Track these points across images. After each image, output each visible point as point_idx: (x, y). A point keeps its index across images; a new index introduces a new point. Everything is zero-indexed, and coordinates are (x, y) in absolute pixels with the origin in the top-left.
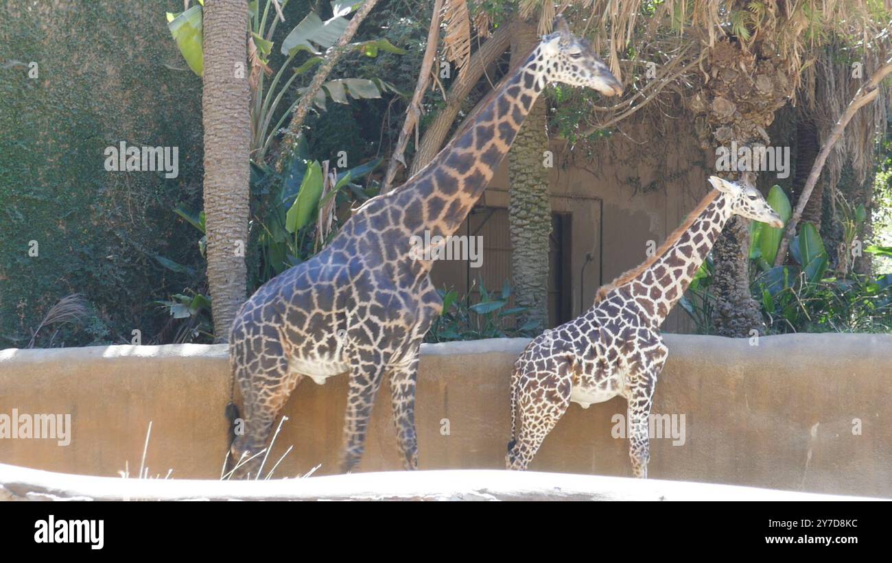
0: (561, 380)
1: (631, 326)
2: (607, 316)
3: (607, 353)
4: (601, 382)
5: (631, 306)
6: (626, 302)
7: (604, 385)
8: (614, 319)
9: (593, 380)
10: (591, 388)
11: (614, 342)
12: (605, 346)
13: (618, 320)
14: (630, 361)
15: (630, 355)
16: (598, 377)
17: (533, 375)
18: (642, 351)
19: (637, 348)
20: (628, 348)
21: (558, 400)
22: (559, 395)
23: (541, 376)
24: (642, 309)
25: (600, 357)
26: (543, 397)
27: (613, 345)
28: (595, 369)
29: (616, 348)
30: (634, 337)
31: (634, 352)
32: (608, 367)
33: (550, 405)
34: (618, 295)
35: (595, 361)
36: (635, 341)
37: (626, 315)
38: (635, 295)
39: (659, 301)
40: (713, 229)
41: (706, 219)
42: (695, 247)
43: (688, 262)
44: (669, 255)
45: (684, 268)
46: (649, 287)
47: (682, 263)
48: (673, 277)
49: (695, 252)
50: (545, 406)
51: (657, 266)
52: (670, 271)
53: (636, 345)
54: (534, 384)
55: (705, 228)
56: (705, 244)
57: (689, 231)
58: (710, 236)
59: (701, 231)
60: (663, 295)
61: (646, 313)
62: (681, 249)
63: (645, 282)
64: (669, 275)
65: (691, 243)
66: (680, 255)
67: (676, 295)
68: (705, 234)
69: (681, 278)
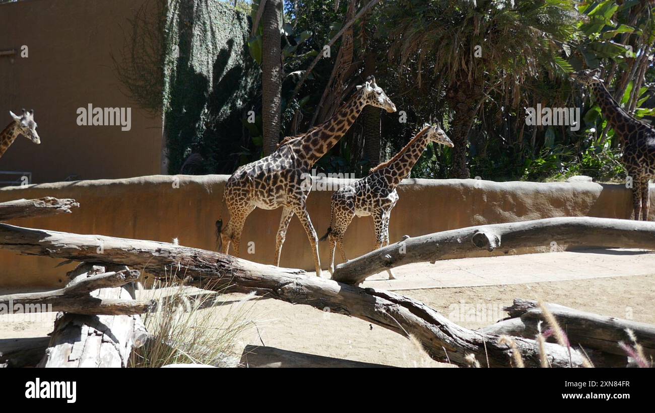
0: (348, 201)
1: (379, 187)
2: (371, 181)
3: (366, 196)
4: (364, 207)
5: (382, 179)
6: (380, 177)
7: (365, 209)
8: (373, 182)
9: (360, 206)
10: (360, 209)
11: (370, 192)
12: (366, 192)
13: (375, 183)
14: (375, 202)
15: (375, 199)
16: (363, 206)
17: (336, 201)
18: (380, 199)
19: (378, 197)
20: (375, 196)
21: (347, 209)
22: (348, 207)
23: (339, 201)
24: (386, 180)
25: (363, 197)
26: (341, 209)
27: (369, 193)
28: (361, 201)
29: (371, 194)
30: (379, 192)
31: (377, 199)
32: (367, 202)
33: (344, 212)
34: (378, 173)
35: (361, 198)
36: (379, 194)
37: (379, 182)
38: (385, 174)
39: (395, 177)
40: (421, 147)
41: (418, 143)
42: (412, 155)
43: (409, 161)
44: (401, 157)
45: (408, 163)
46: (392, 171)
47: (407, 161)
48: (402, 167)
49: (412, 157)
50: (342, 212)
51: (396, 162)
52: (401, 164)
53: (379, 196)
54: (337, 204)
55: (417, 147)
56: (417, 153)
57: (411, 147)
58: (419, 150)
59: (415, 148)
60: (398, 174)
61: (388, 182)
62: (406, 155)
63: (390, 168)
64: (401, 166)
65: (411, 153)
66: (406, 158)
67: (404, 175)
68: (417, 149)
69: (406, 168)
